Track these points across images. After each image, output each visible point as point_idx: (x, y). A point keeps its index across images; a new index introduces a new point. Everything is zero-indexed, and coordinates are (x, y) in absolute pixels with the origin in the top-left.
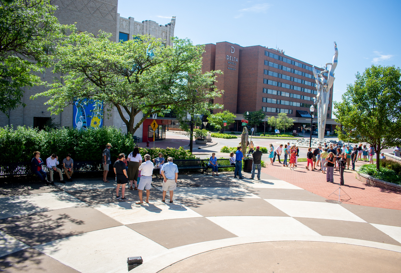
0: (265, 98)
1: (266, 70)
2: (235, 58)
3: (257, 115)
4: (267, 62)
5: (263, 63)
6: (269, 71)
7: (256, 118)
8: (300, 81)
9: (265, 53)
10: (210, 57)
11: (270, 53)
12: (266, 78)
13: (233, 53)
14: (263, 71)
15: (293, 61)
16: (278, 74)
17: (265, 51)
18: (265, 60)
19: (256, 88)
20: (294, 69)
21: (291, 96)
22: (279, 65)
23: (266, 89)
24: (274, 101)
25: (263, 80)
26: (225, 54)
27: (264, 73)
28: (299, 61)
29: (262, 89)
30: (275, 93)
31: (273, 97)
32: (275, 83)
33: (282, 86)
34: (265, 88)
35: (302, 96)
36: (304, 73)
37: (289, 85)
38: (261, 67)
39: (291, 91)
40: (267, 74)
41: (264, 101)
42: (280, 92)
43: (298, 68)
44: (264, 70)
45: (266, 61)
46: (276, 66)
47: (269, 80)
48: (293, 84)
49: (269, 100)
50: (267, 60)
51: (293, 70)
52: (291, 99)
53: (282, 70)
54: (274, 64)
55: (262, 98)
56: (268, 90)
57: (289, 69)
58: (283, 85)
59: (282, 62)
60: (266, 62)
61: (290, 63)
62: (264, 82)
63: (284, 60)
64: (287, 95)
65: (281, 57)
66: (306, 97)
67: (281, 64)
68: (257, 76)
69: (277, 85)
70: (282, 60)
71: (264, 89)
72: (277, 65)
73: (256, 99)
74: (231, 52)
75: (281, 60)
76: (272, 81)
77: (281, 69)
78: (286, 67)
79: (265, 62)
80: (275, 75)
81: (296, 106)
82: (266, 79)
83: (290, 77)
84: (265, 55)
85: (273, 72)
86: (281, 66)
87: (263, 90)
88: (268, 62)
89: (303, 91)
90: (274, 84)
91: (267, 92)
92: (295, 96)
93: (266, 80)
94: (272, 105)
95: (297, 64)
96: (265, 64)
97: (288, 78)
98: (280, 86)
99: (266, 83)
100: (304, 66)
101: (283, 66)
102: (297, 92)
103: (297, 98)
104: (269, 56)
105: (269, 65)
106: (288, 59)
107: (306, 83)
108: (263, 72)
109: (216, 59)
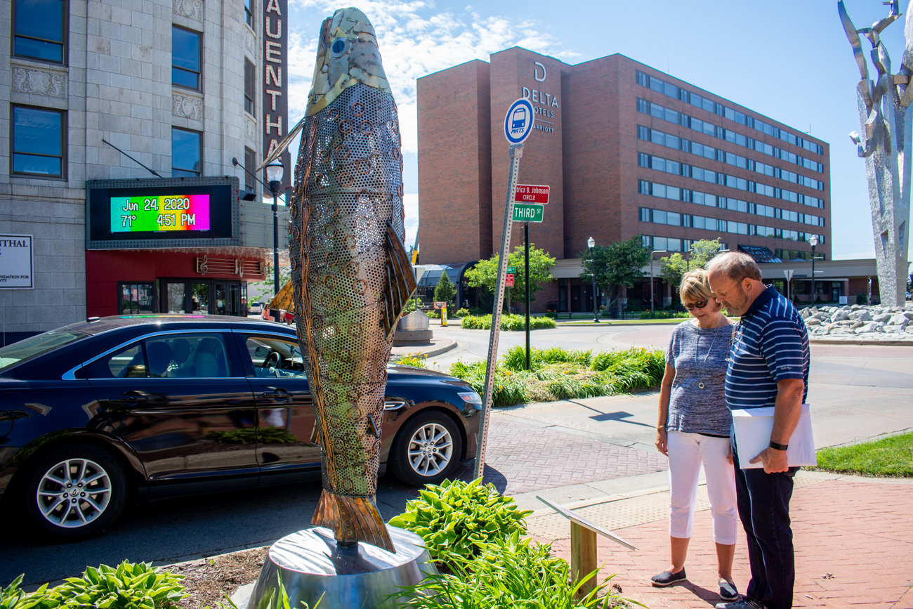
0: (645, 208)
1: (644, 127)
2: (548, 95)
3: (623, 254)
4: (645, 103)
5: (635, 105)
6: (653, 131)
7: (622, 262)
8: (741, 163)
9: (638, 76)
10: (475, 100)
11: (651, 78)
12: (645, 151)
13: (542, 80)
14: (636, 130)
15: (721, 105)
16: (681, 140)
17: (637, 72)
18: (638, 99)
19: (619, 180)
20: (725, 127)
21: (722, 204)
22: (680, 114)
23: (647, 184)
24: (674, 219)
25: (635, 156)
26: (518, 84)
27: (639, 136)
28: (736, 107)
29: (637, 183)
30: (674, 193)
31: (669, 206)
32: (673, 166)
33: (694, 176)
34: (645, 181)
35: (752, 205)
36: (751, 141)
37: (714, 173)
38: (628, 117)
39: (721, 191)
40: (646, 139)
41: (643, 220)
42: (688, 192)
43: (734, 127)
44: (639, 126)
45: (641, 101)
46: (672, 116)
47: (653, 158)
48: (723, 171)
49: (659, 217)
50: (644, 99)
51: (720, 131)
52: (722, 214)
53: (689, 130)
54: (667, 110)
55: (636, 210)
56: (654, 185)
57: (709, 128)
58: (697, 173)
59: (687, 105)
60: (643, 105)
61: (711, 109)
62: (639, 163)
63: (695, 101)
64: (710, 200)
65: (685, 93)
66: (763, 207)
67: (686, 113)
68: (618, 143)
69: (677, 172)
70: (689, 102)
71: (643, 182)
72: (676, 113)
73: (618, 213)
74: (537, 79)
75: (686, 101)
76: (663, 160)
77: (687, 125)
78: (700, 122)
79: (638, 104)
80: (672, 142)
81: (736, 232)
82: (645, 154)
83: (713, 150)
84: (638, 82)
85: (665, 133)
86: (686, 117)
87: (640, 185)
88: (649, 103)
89: (752, 189)
90: (670, 170)
91: (651, 192)
92: (732, 205)
93: (646, 156)
94: (668, 232)
95: (730, 114)
96: (638, 109)
97: (709, 152)
98: (688, 175)
99: (647, 165)
100: (750, 120)
101: (692, 119)
102: (736, 194)
103: (737, 211)
104: (648, 86)
105: (653, 113)
106: (704, 100)
107: (760, 168)
108: (635, 132)
109: (493, 102)
